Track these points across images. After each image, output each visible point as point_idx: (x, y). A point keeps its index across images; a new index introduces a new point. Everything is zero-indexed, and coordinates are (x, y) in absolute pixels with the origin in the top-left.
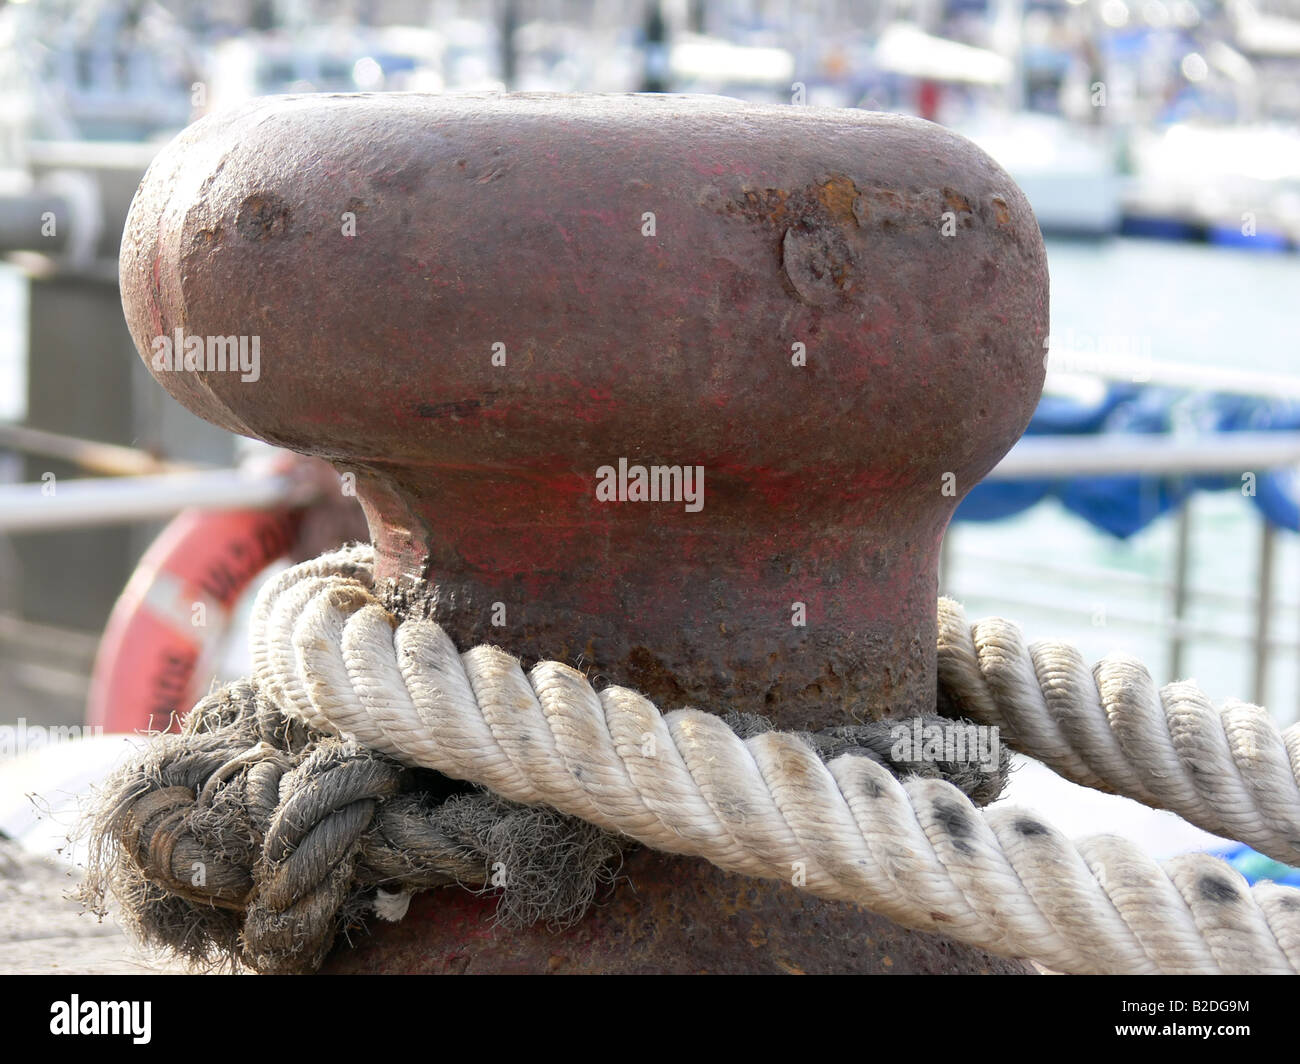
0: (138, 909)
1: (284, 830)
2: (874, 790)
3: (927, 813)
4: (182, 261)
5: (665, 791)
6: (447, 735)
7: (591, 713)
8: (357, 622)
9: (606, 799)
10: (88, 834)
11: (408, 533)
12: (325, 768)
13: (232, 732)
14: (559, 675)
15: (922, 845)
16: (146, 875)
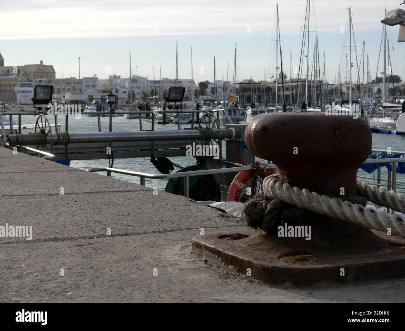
0: (248, 222)
1: (268, 212)
2: (350, 206)
3: (358, 209)
4: (254, 135)
5: (321, 206)
6: (291, 199)
7: (310, 196)
8: (277, 184)
9: (312, 207)
10: (241, 213)
11: (284, 171)
12: (274, 203)
13: (260, 199)
14: (305, 191)
15: (357, 213)
16: (249, 218)
